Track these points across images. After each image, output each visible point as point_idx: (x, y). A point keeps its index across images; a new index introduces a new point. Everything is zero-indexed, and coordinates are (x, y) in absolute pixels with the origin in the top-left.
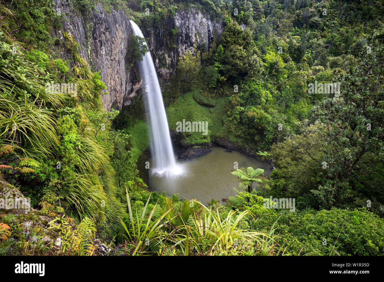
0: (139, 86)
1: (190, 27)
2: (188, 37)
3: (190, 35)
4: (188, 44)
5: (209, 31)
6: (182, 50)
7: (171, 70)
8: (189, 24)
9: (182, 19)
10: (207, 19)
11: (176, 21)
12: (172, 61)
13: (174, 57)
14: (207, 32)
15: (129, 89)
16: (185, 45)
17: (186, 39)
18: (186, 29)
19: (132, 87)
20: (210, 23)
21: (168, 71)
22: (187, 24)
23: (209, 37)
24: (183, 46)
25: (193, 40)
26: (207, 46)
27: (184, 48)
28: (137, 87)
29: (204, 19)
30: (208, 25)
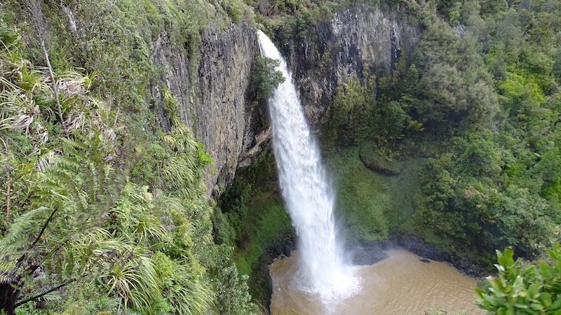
0: (266, 136)
1: (359, 35)
2: (354, 51)
3: (358, 48)
4: (353, 64)
5: (393, 39)
6: (342, 74)
7: (322, 109)
8: (357, 30)
9: (345, 23)
10: (390, 20)
11: (334, 26)
12: (324, 94)
13: (328, 86)
14: (390, 41)
15: (248, 141)
16: (347, 66)
17: (351, 55)
18: (352, 39)
19: (254, 138)
20: (395, 25)
21: (316, 110)
22: (353, 31)
23: (392, 50)
24: (345, 67)
25: (364, 57)
26: (388, 66)
27: (346, 71)
28: (262, 137)
29: (384, 20)
30: (392, 30)
